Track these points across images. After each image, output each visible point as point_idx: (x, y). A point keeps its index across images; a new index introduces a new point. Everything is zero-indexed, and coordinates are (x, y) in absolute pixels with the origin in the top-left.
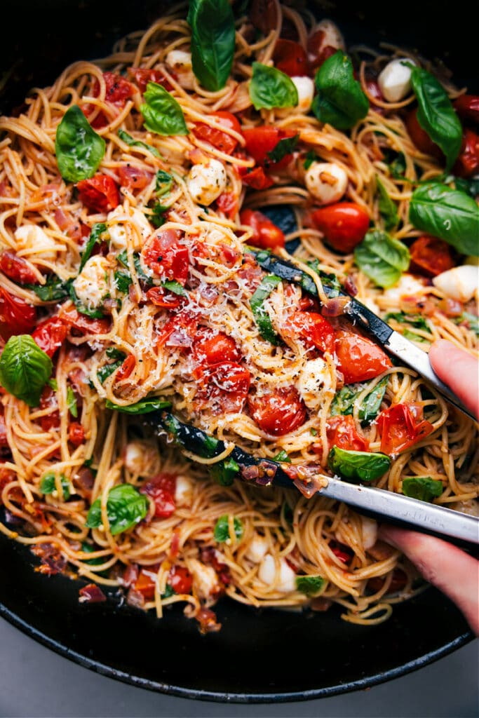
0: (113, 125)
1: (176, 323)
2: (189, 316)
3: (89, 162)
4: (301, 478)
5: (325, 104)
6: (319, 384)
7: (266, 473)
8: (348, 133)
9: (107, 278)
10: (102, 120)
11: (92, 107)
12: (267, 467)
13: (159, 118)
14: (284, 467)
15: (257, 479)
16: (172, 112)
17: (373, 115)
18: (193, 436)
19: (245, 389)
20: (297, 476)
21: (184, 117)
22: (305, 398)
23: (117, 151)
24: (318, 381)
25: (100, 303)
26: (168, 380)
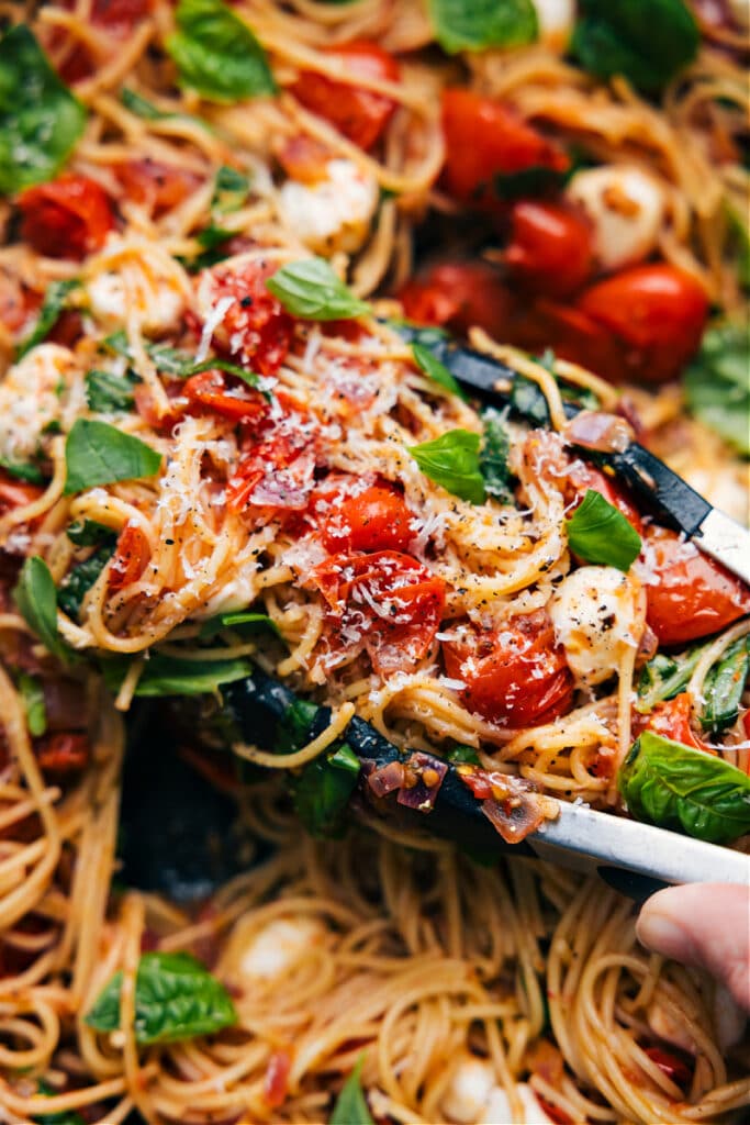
0: (107, 75)
1: (266, 458)
2: (292, 443)
3: (49, 149)
4: (498, 796)
5: (600, 32)
6: (604, 615)
7: (420, 777)
8: (652, 97)
9: (61, 390)
10: (82, 63)
11: (59, 34)
12: (423, 763)
13: (212, 63)
14: (465, 771)
15: (400, 795)
16: (241, 47)
17: (712, 62)
18: (262, 697)
19: (432, 618)
20: (489, 792)
21: (266, 59)
22: (569, 642)
23: (112, 135)
24: (604, 608)
25: (38, 441)
26: (241, 589)
